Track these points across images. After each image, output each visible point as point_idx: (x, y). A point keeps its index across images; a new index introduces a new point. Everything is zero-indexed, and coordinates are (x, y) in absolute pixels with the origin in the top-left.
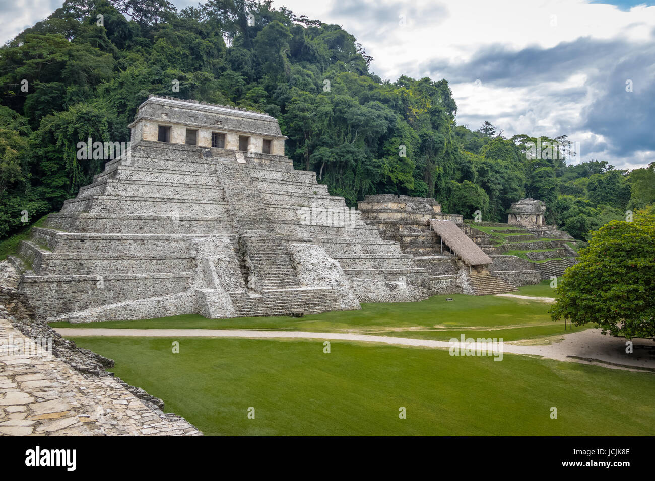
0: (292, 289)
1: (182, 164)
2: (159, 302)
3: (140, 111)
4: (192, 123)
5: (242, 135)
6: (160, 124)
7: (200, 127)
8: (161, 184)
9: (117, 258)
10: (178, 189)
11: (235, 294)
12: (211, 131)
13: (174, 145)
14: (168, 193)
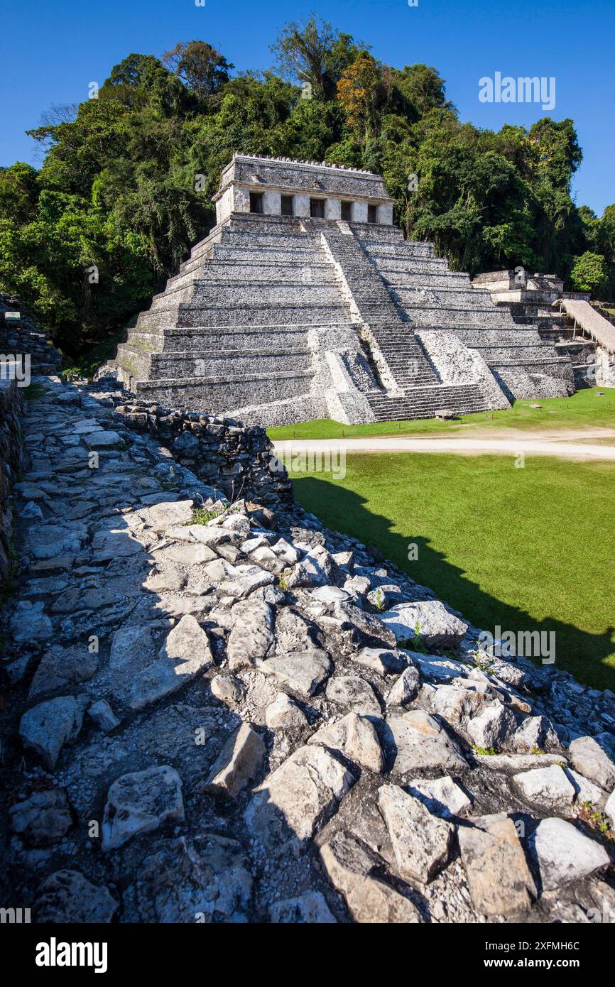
0: (431, 387)
1: (283, 238)
2: (286, 406)
3: (224, 177)
4: (288, 188)
5: (345, 199)
6: (251, 189)
7: (297, 191)
8: (264, 263)
9: (232, 356)
10: (284, 270)
11: (371, 394)
12: (309, 195)
13: (269, 216)
14: (273, 274)
